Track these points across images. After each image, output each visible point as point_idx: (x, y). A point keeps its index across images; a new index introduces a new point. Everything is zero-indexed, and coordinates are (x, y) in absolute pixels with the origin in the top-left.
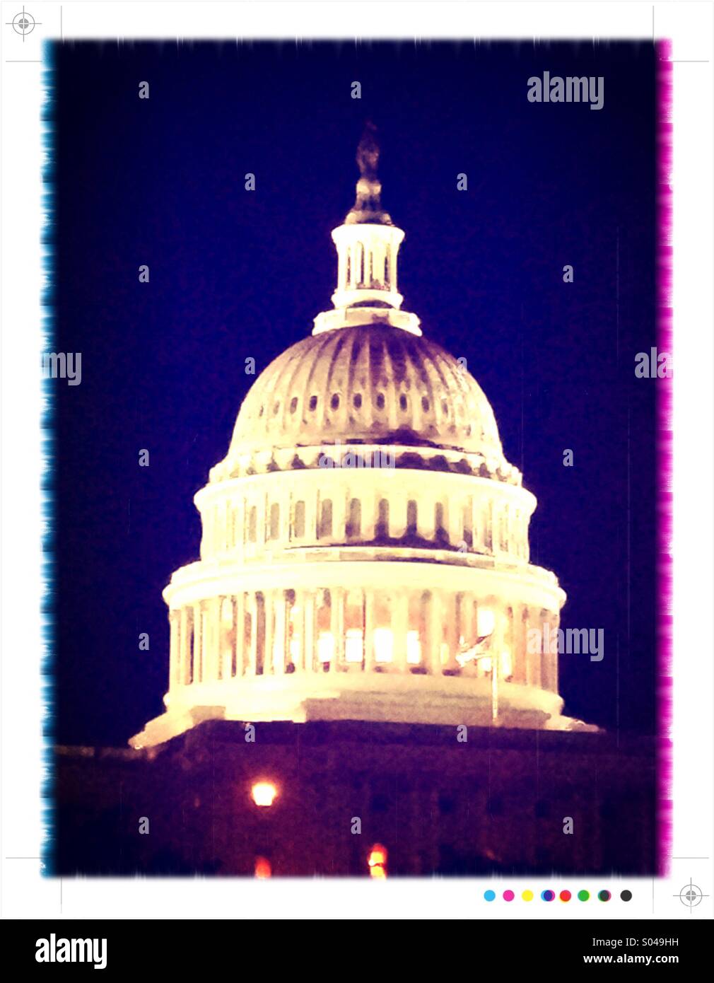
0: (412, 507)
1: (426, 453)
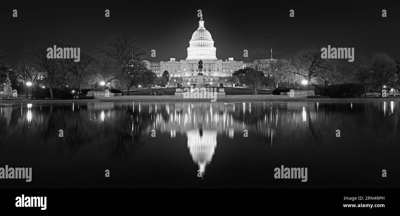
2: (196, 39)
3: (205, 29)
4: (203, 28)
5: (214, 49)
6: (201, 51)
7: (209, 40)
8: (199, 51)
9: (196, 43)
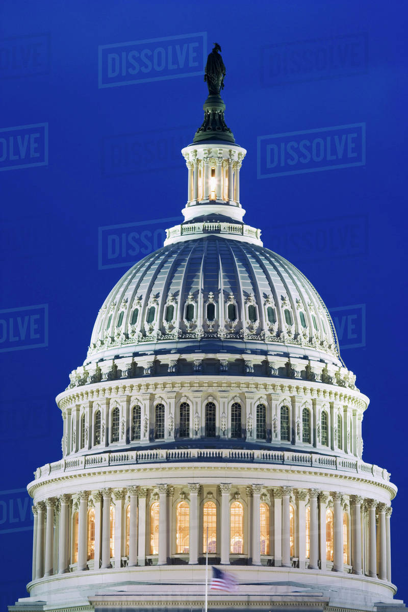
0: (211, 408)
1: (225, 358)
2: (144, 362)
3: (252, 236)
4: (227, 232)
5: (365, 492)
6: (210, 509)
7: (308, 375)
8: (185, 512)
9: (145, 416)
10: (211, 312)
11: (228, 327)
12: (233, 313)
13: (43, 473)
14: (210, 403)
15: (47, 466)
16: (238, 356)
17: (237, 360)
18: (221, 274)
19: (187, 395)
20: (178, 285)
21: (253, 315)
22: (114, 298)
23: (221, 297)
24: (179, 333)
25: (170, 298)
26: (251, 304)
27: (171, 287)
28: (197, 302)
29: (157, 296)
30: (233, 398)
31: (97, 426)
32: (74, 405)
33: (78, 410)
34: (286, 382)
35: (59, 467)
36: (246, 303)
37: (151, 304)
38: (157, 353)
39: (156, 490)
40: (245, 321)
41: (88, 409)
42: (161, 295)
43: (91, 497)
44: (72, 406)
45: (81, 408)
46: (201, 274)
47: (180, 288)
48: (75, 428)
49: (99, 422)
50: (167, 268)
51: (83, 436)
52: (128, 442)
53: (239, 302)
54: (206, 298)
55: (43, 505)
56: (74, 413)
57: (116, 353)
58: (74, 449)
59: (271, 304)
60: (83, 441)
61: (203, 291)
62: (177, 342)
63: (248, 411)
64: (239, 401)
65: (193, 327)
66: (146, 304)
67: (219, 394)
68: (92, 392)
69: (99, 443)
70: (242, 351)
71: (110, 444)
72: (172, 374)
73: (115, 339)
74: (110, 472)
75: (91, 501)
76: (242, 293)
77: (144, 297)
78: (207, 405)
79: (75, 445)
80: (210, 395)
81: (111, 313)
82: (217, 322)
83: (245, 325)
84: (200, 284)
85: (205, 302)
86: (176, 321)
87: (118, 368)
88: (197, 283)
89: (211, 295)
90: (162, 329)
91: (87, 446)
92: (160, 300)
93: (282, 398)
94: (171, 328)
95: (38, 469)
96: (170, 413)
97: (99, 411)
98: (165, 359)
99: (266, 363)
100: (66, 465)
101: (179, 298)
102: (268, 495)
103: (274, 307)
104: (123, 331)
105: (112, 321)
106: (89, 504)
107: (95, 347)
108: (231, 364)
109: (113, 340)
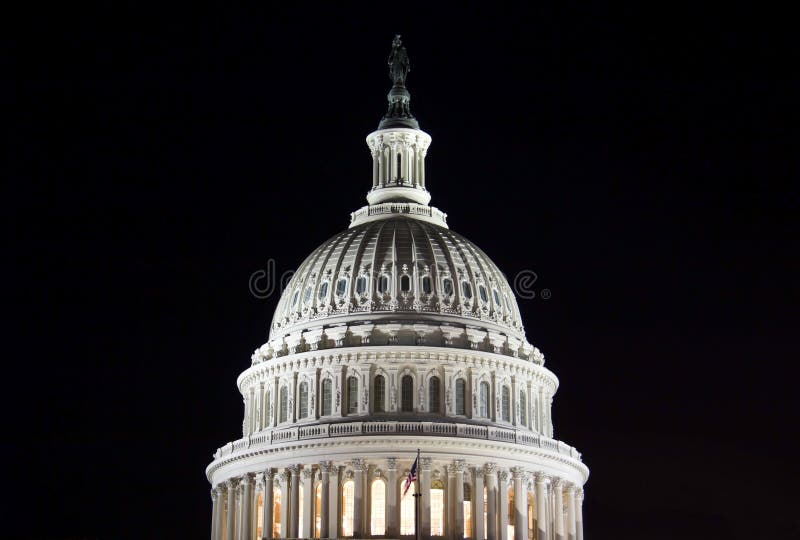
4: (415, 213)
10: (405, 284)
11: (423, 299)
12: (428, 286)
13: (223, 454)
14: (407, 376)
15: (230, 444)
16: (436, 328)
17: (435, 332)
18: (414, 248)
19: (383, 366)
20: (370, 258)
21: (448, 289)
22: (301, 275)
23: (415, 269)
24: (372, 305)
25: (362, 269)
26: (447, 277)
27: (363, 260)
28: (390, 274)
29: (348, 269)
30: (432, 371)
31: (284, 404)
32: (258, 382)
33: (262, 388)
34: (487, 356)
35: (243, 445)
36: (441, 276)
37: (341, 277)
38: (349, 324)
39: (349, 468)
40: (441, 294)
41: (273, 386)
42: (352, 268)
43: (277, 476)
44: (256, 384)
45: (266, 386)
46: (393, 247)
47: (372, 261)
48: (259, 407)
49: (286, 398)
50: (357, 243)
51: (267, 414)
52: (318, 417)
53: (434, 275)
54: (400, 270)
55: (223, 486)
56: (258, 391)
57: (304, 327)
58: (258, 429)
59: (466, 279)
60: (267, 419)
61: (397, 264)
62: (372, 314)
63: (447, 385)
64: (437, 374)
65: (387, 299)
66: (336, 277)
67: (417, 366)
68: (279, 367)
69: (286, 420)
70: (440, 324)
71: (298, 421)
72: (366, 345)
73: (303, 314)
74: (300, 447)
75: (278, 481)
76: (437, 267)
77: (333, 271)
78: (404, 378)
79: (258, 424)
80: (407, 367)
81: (297, 289)
82: (412, 293)
83: (441, 298)
84: (393, 257)
85: (399, 274)
86: (369, 294)
87: (307, 342)
88: (390, 256)
89: (405, 267)
90: (354, 301)
91: (272, 424)
92: (351, 273)
93: (481, 373)
94: (364, 300)
95: (219, 450)
96: (364, 385)
97: (286, 387)
98: (357, 331)
99: (465, 336)
100: (251, 442)
101: (371, 271)
102: (470, 475)
103: (469, 282)
104: (311, 305)
105: (298, 298)
106: (274, 484)
107: (279, 325)
108: (429, 336)
109: (300, 315)
